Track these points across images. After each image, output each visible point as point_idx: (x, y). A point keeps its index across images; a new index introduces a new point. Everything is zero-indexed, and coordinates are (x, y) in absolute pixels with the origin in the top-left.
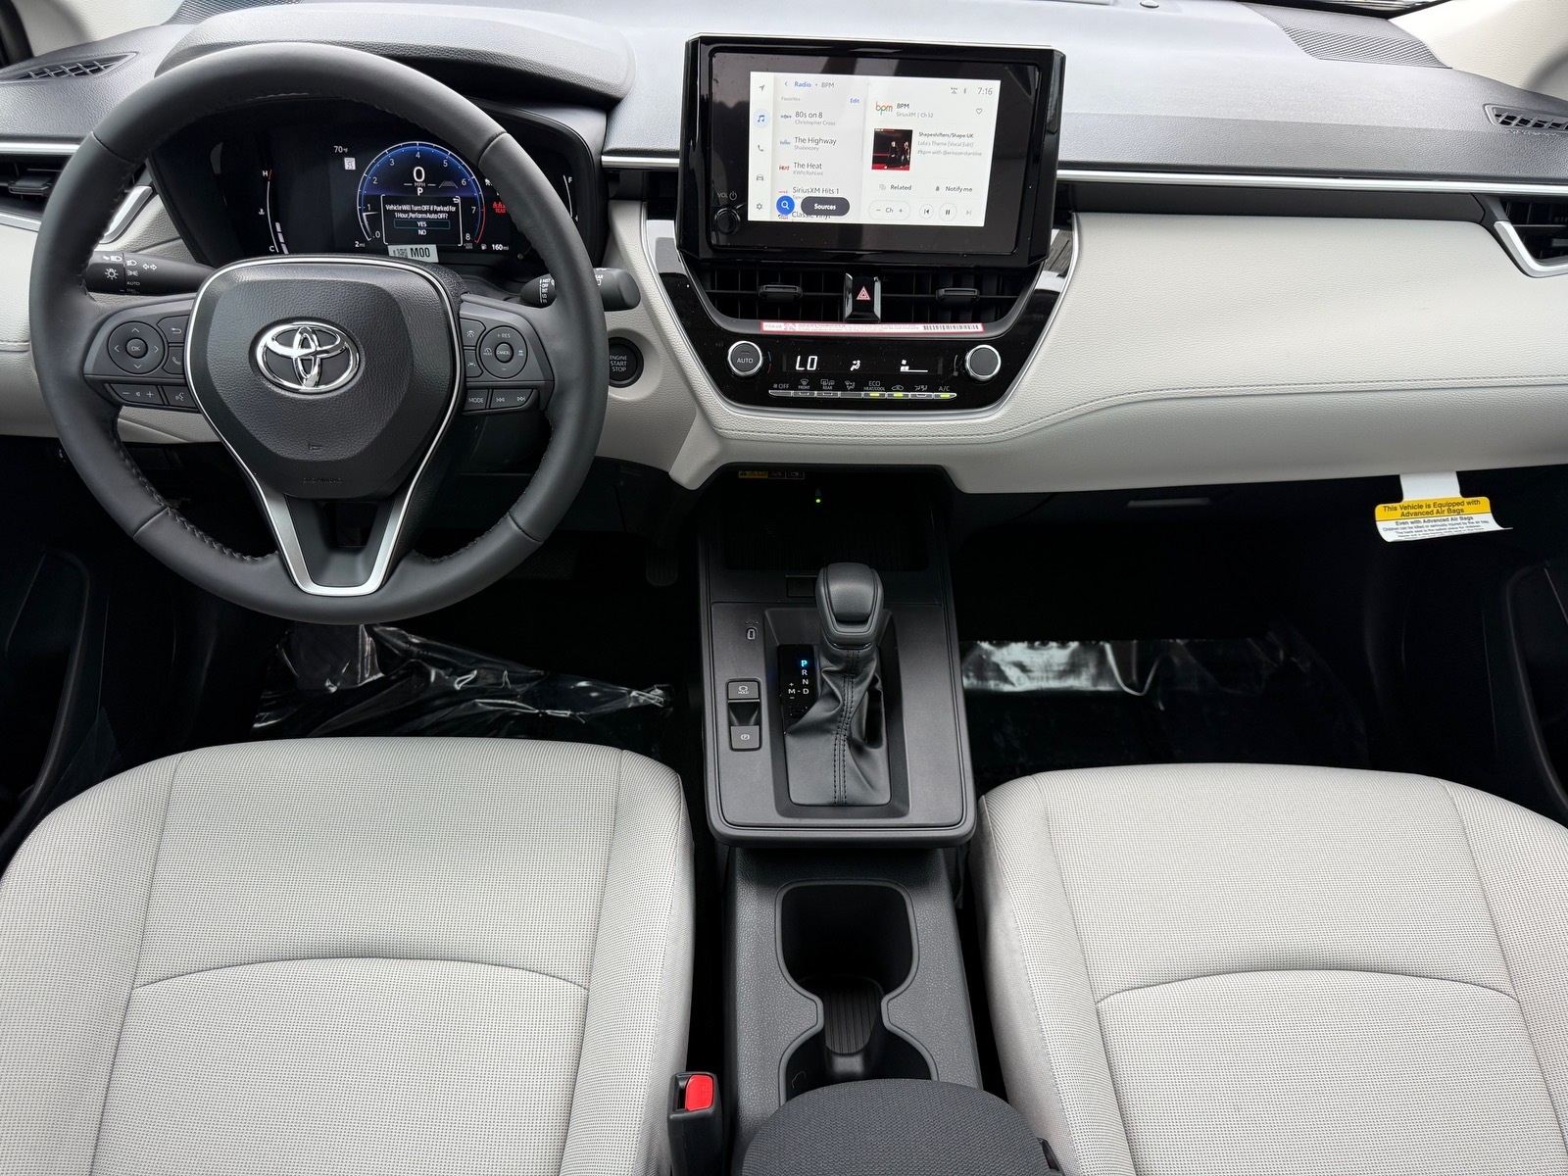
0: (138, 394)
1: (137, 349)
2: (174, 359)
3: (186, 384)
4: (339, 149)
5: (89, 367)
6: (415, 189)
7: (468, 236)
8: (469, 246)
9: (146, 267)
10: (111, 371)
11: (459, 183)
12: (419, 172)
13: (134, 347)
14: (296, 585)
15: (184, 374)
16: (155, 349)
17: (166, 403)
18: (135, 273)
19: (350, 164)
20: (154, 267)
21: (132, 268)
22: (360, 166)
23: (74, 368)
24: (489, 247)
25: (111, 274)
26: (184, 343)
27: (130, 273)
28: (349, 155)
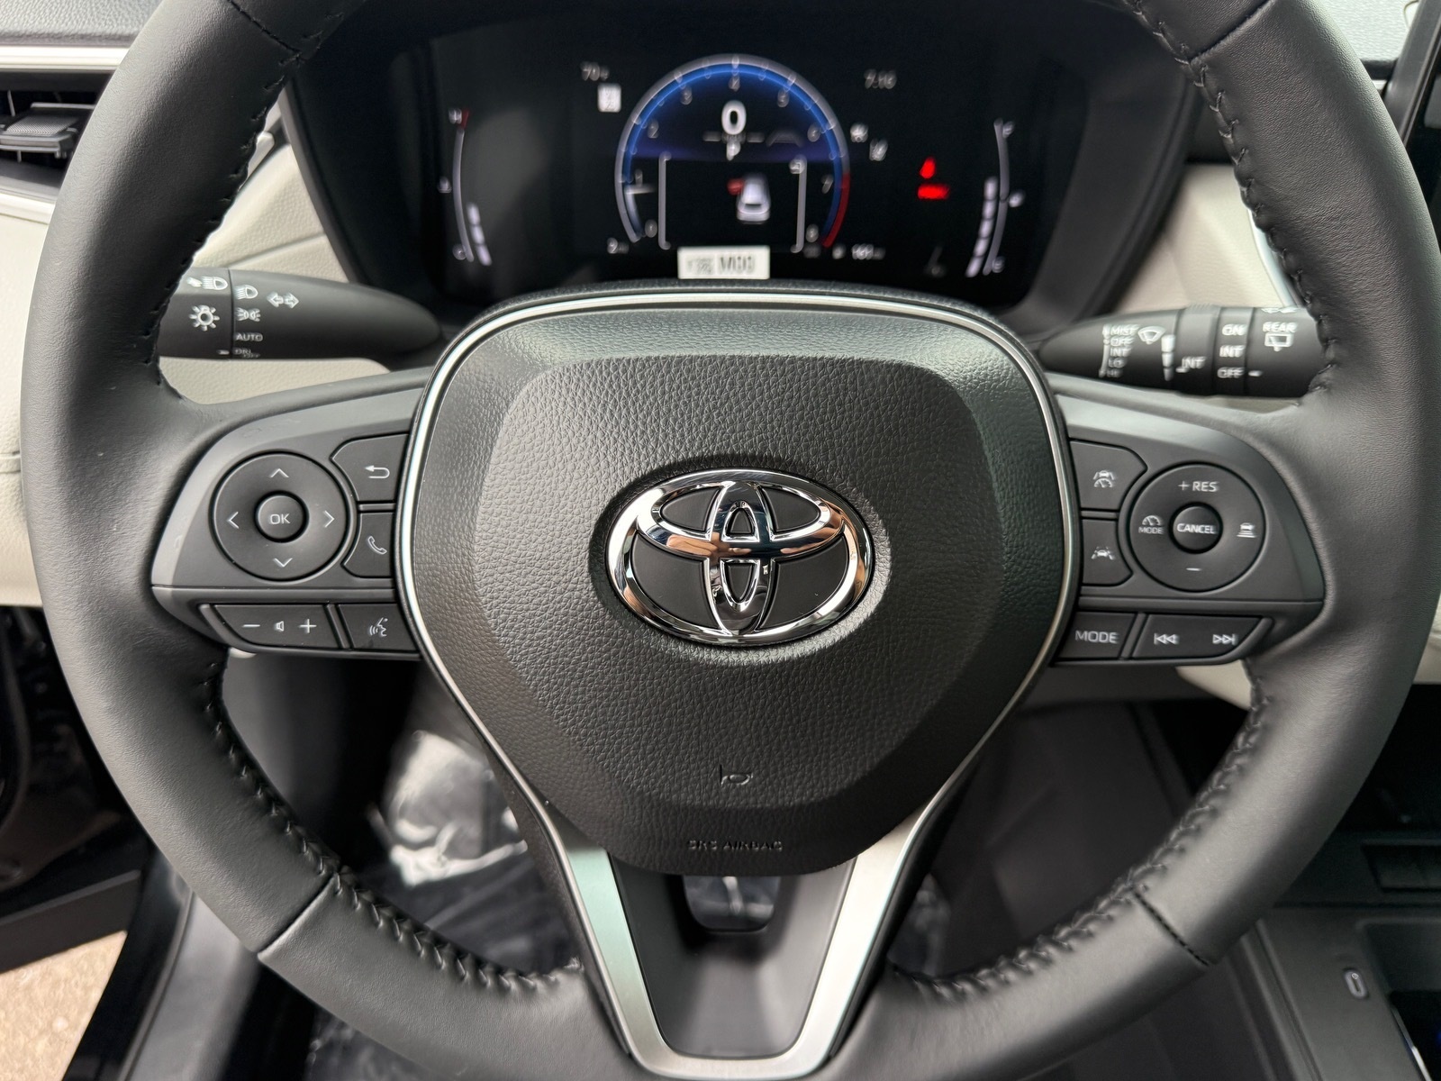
0: (279, 626)
1: (283, 519)
2: (371, 541)
3: (397, 600)
4: (592, 72)
5: (164, 572)
6: (722, 147)
7: (813, 234)
8: (813, 252)
9: (275, 300)
10: (220, 579)
11: (804, 133)
12: (734, 117)
13: (273, 515)
14: (630, 1056)
15: (393, 575)
16: (324, 519)
17: (344, 644)
18: (254, 315)
19: (610, 99)
20: (292, 301)
21: (248, 305)
22: (629, 103)
23: (126, 574)
24: (848, 254)
25: (204, 317)
26: (395, 500)
27: (243, 315)
28: (610, 81)
